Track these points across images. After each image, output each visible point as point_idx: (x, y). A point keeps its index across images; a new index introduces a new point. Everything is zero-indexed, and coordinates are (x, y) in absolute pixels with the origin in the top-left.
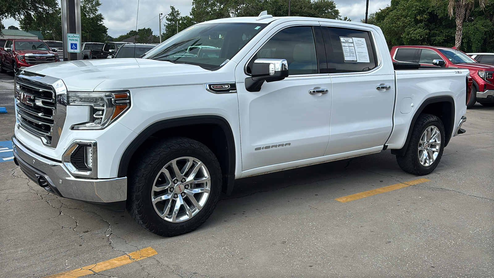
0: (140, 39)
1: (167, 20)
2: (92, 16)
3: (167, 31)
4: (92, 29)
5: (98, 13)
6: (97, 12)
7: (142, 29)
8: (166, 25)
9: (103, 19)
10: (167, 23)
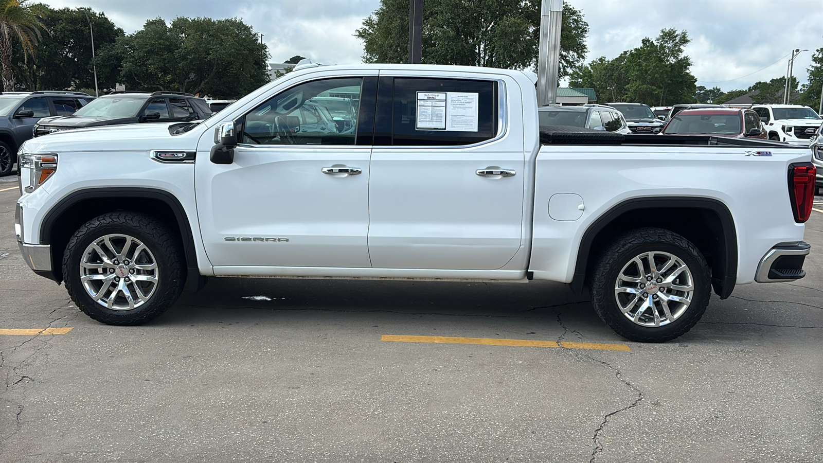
0: (761, 96)
1: (814, 60)
2: (672, 60)
3: (812, 80)
4: (669, 82)
5: (682, 56)
6: (680, 54)
7: (779, 78)
8: (811, 69)
9: (689, 65)
10: (812, 66)
